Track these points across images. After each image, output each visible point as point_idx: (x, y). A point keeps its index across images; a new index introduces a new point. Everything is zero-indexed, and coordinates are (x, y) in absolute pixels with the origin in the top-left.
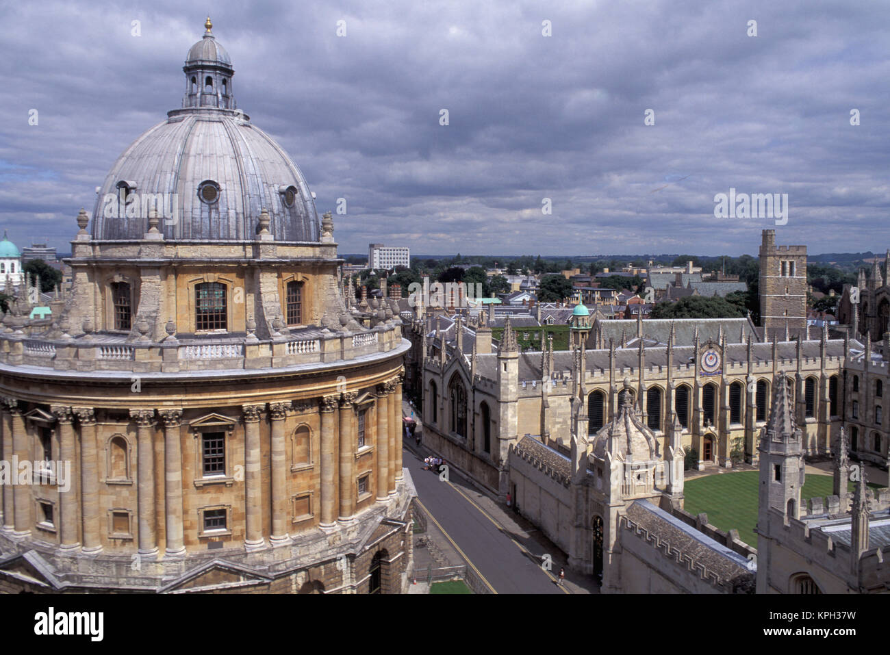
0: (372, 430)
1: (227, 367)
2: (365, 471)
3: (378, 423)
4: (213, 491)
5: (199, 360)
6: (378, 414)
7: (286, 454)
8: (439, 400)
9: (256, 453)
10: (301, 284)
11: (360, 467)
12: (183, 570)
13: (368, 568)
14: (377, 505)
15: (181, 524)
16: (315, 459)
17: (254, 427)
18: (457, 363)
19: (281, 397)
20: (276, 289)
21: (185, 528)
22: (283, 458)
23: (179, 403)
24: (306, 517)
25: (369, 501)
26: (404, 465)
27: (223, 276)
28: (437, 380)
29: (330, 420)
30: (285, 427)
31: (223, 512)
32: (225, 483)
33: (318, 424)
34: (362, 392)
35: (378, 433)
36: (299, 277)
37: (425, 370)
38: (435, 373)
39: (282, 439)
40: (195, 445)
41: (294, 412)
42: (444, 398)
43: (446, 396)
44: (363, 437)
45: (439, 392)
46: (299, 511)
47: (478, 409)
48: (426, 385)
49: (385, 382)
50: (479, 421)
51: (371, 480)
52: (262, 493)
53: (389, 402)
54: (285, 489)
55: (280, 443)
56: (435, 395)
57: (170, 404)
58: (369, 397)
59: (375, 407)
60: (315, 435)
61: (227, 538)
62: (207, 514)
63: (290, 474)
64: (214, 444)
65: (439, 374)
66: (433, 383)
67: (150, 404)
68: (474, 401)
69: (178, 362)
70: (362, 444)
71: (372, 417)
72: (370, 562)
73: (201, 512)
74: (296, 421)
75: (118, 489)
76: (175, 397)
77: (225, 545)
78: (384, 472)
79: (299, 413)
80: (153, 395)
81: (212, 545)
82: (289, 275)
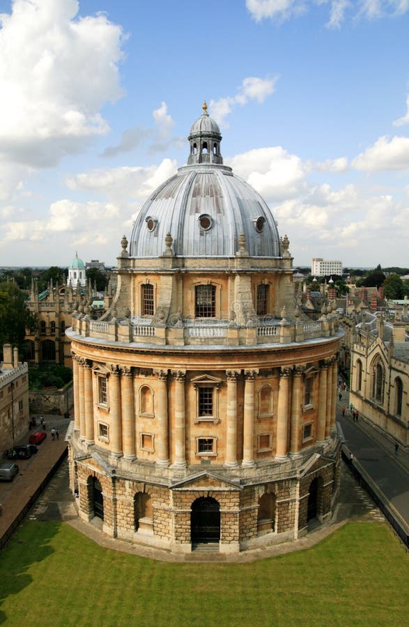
0: (314, 393)
1: (217, 344)
2: (308, 422)
3: (319, 388)
4: (205, 427)
5: (197, 338)
6: (319, 382)
7: (254, 406)
8: (364, 374)
9: (234, 403)
10: (267, 287)
11: (305, 418)
12: (185, 475)
13: (308, 488)
14: (316, 445)
16: (274, 410)
17: (232, 386)
18: (378, 347)
19: (251, 366)
20: (250, 290)
21: (186, 449)
22: (252, 408)
23: (184, 366)
24: (266, 449)
25: (310, 443)
27: (214, 280)
28: (363, 359)
29: (283, 383)
30: (254, 387)
31: (211, 441)
32: (212, 422)
33: (277, 387)
34: (309, 365)
35: (318, 395)
36: (266, 282)
37: (353, 351)
38: (361, 355)
39: (252, 395)
40: (194, 395)
41: (260, 377)
42: (367, 373)
43: (368, 371)
44: (307, 398)
45: (364, 368)
46: (262, 445)
47: (393, 382)
48: (354, 362)
49: (326, 359)
50: (394, 391)
51: (313, 428)
52: (237, 431)
53: (328, 374)
55: (248, 397)
56: (361, 370)
57: (179, 366)
58: (314, 369)
59: (317, 376)
60: (274, 394)
61: (213, 458)
62: (201, 441)
63: (256, 419)
64: (206, 396)
65: (364, 356)
66: (359, 361)
67: (165, 366)
68: (390, 377)
69: (184, 339)
70: (307, 402)
71: (315, 384)
72: (309, 485)
73: (197, 439)
74: (262, 383)
75: (146, 420)
76: (182, 362)
77: (212, 462)
78: (323, 423)
79: (264, 377)
80: (168, 360)
81: (203, 462)
82: (258, 282)
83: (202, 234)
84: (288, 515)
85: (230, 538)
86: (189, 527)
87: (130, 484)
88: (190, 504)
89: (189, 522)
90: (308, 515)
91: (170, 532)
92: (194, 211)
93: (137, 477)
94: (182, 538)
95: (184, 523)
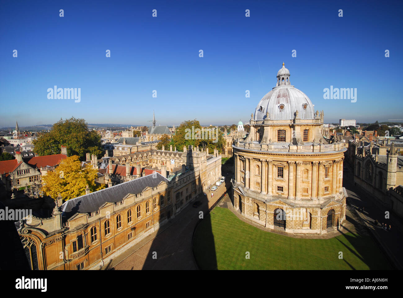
0: (330, 174)
1: (285, 151)
2: (327, 185)
3: (332, 172)
4: (280, 182)
5: (277, 149)
6: (333, 169)
7: (301, 175)
8: (361, 169)
9: (292, 174)
10: (308, 130)
11: (325, 184)
13: (327, 213)
14: (331, 196)
15: (271, 188)
16: (310, 179)
17: (292, 168)
18: (369, 157)
19: (299, 160)
21: (272, 189)
22: (300, 177)
23: (272, 159)
24: (306, 194)
25: (328, 194)
26: (343, 186)
27: (285, 128)
28: (361, 162)
29: (315, 168)
30: (301, 169)
31: (282, 188)
32: (283, 180)
33: (311, 169)
35: (333, 175)
36: (307, 128)
37: (356, 158)
39: (300, 171)
40: (276, 170)
41: (303, 165)
43: (364, 167)
44: (326, 176)
45: (362, 165)
46: (304, 191)
47: (377, 173)
48: (356, 163)
49: (336, 160)
50: (378, 177)
51: (329, 188)
52: (293, 185)
53: (337, 166)
54: (300, 186)
55: (299, 173)
56: (360, 167)
57: (270, 158)
58: (329, 164)
59: (332, 167)
60: (310, 172)
61: (283, 194)
62: (278, 187)
63: (302, 181)
64: (280, 170)
65: (361, 160)
66: (359, 163)
67: (264, 158)
68: (376, 171)
69: (271, 149)
70: (326, 177)
71: (331, 169)
72: (327, 212)
75: (257, 177)
76: (271, 157)
77: (283, 196)
78: (335, 187)
80: (266, 156)
81: (279, 195)
82: (304, 128)
83: (280, 111)
84: (317, 223)
87: (251, 199)
90: (327, 225)
92: (277, 103)
93: (253, 197)
94: (270, 223)
95: (271, 217)
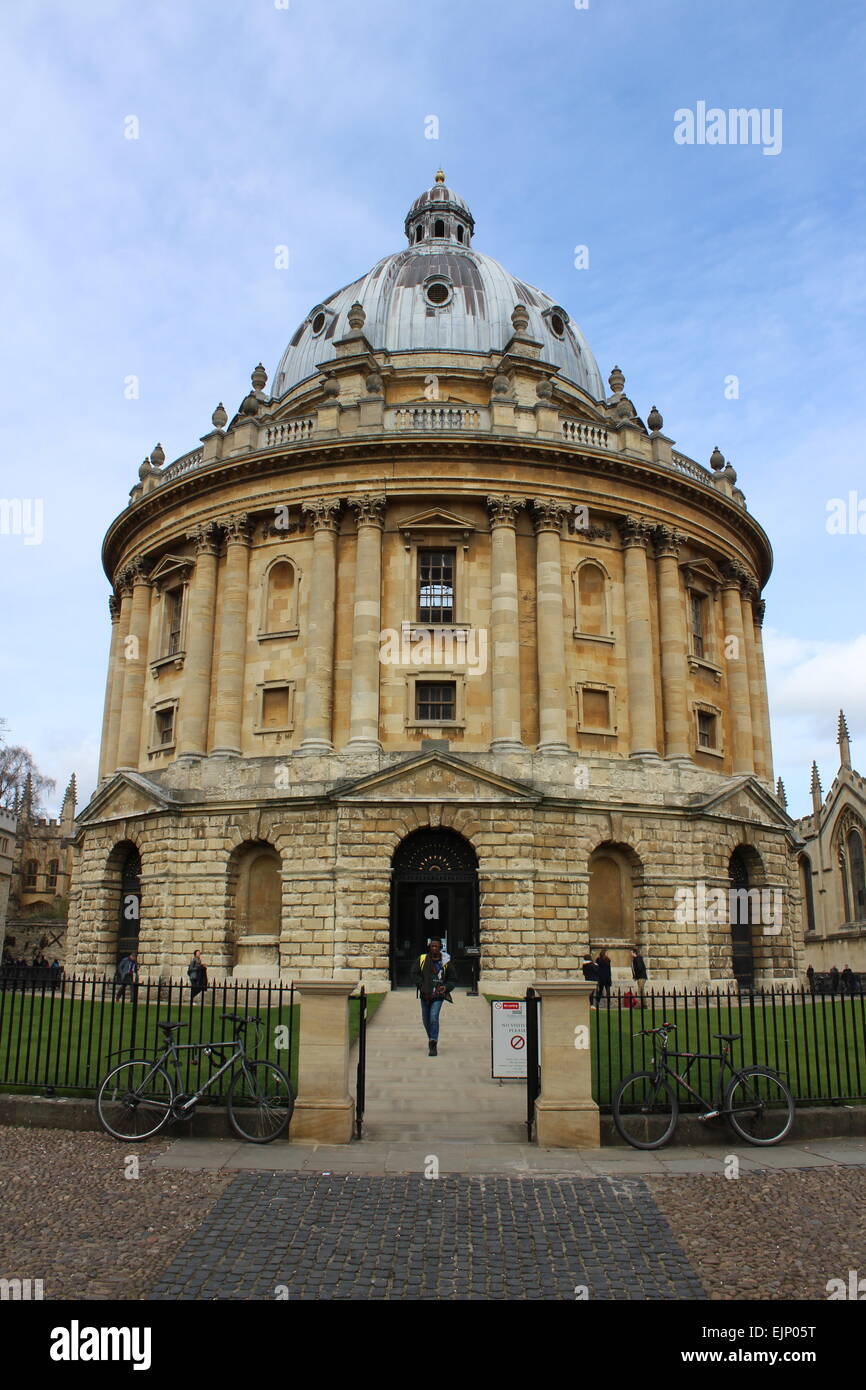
73: (412, 682)
74: (581, 553)
79: (585, 540)
85: (508, 962)
86: (386, 923)
88: (390, 850)
89: (385, 909)
91: (328, 949)
